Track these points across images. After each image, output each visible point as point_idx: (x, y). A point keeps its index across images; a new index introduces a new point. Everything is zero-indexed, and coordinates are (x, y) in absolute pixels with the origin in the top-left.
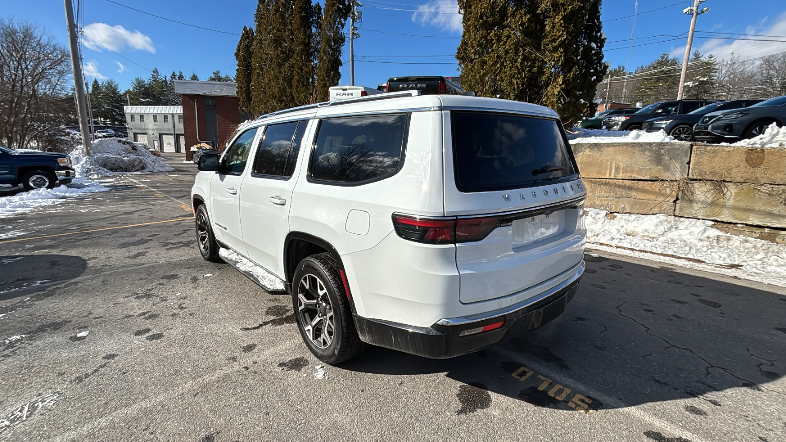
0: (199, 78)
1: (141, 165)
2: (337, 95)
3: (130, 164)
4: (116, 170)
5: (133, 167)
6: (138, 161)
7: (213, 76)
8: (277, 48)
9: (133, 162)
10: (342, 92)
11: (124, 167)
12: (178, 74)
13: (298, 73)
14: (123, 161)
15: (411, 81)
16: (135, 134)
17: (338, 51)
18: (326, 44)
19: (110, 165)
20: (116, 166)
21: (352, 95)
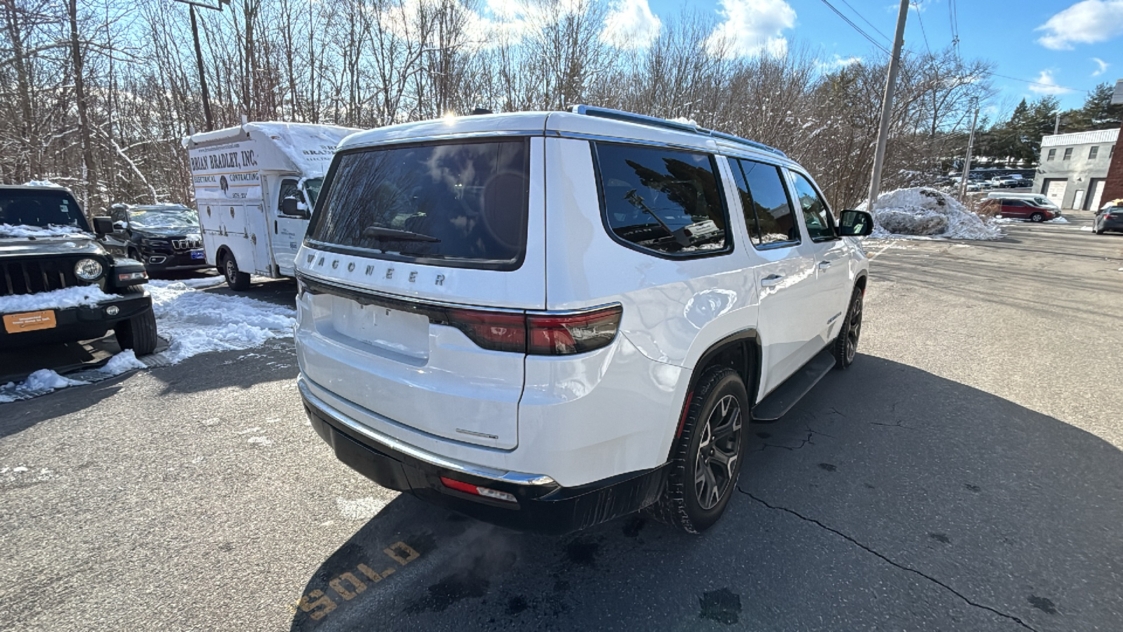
1: (940, 227)
3: (920, 225)
4: (900, 231)
5: (924, 228)
6: (936, 221)
9: (928, 221)
11: (911, 228)
14: (912, 220)
16: (1047, 181)
19: (894, 224)
20: (901, 226)
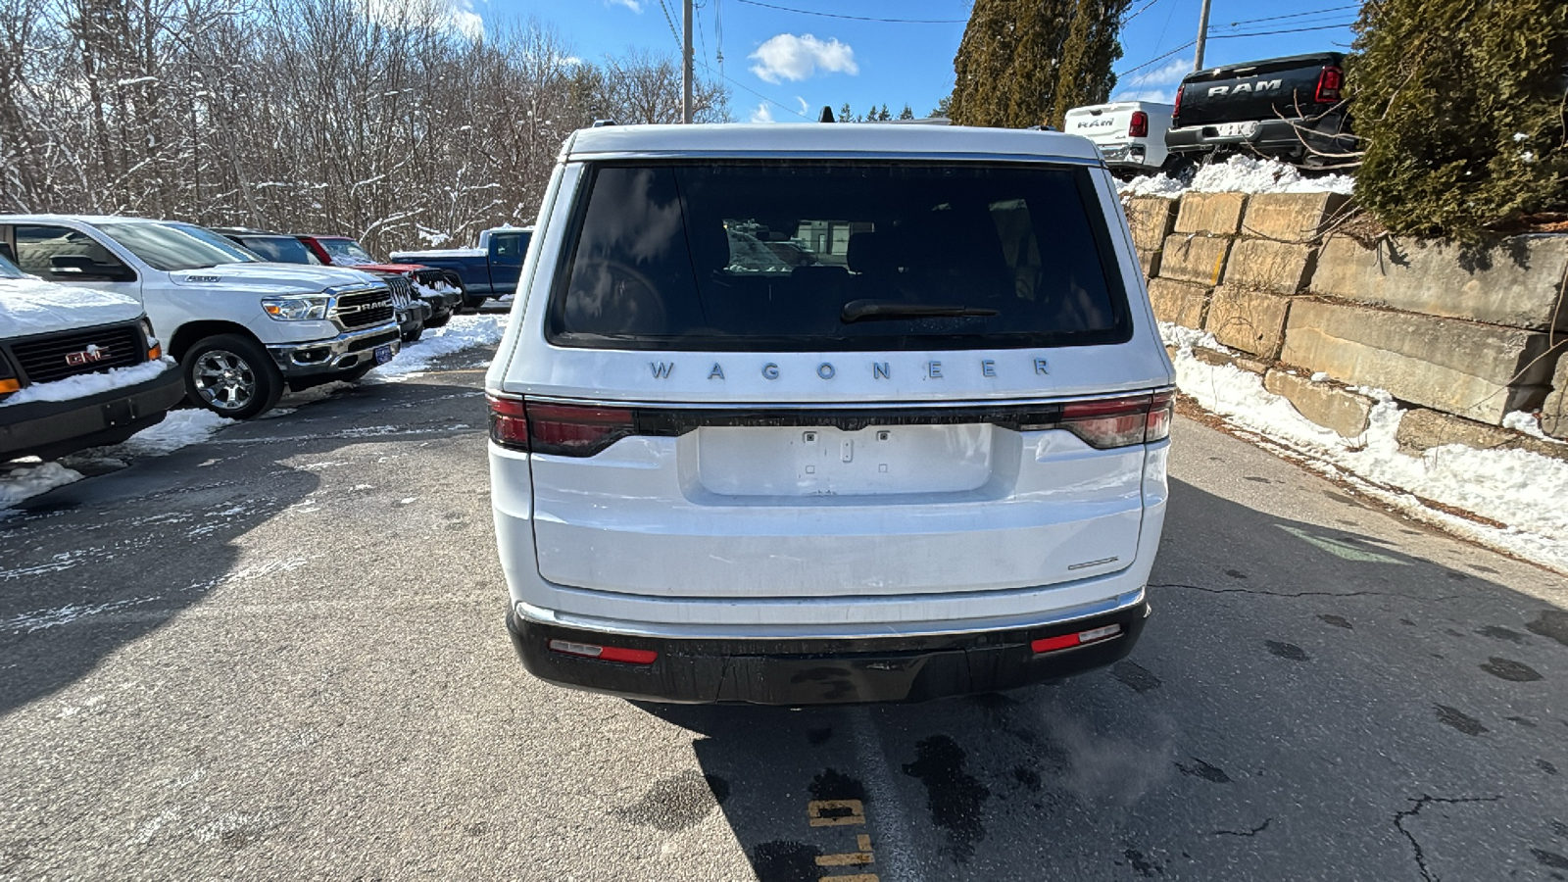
0: (914, 115)
2: (1079, 126)
7: (938, 108)
8: (995, 36)
10: (1091, 118)
12: (879, 111)
13: (1021, 87)
15: (1242, 75)
17: (1111, 25)
18: (1085, 13)
21: (1111, 124)
